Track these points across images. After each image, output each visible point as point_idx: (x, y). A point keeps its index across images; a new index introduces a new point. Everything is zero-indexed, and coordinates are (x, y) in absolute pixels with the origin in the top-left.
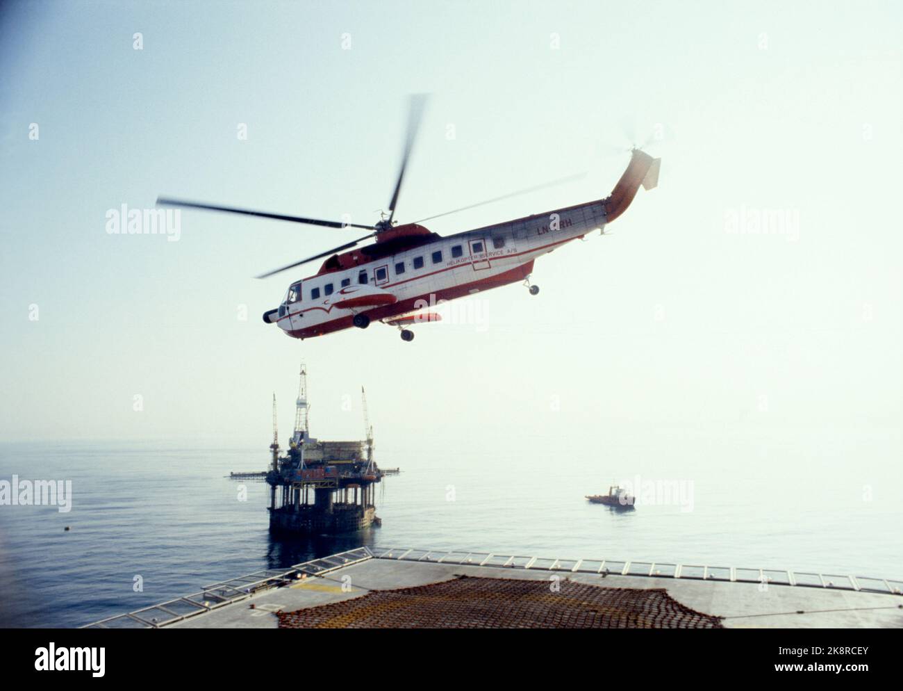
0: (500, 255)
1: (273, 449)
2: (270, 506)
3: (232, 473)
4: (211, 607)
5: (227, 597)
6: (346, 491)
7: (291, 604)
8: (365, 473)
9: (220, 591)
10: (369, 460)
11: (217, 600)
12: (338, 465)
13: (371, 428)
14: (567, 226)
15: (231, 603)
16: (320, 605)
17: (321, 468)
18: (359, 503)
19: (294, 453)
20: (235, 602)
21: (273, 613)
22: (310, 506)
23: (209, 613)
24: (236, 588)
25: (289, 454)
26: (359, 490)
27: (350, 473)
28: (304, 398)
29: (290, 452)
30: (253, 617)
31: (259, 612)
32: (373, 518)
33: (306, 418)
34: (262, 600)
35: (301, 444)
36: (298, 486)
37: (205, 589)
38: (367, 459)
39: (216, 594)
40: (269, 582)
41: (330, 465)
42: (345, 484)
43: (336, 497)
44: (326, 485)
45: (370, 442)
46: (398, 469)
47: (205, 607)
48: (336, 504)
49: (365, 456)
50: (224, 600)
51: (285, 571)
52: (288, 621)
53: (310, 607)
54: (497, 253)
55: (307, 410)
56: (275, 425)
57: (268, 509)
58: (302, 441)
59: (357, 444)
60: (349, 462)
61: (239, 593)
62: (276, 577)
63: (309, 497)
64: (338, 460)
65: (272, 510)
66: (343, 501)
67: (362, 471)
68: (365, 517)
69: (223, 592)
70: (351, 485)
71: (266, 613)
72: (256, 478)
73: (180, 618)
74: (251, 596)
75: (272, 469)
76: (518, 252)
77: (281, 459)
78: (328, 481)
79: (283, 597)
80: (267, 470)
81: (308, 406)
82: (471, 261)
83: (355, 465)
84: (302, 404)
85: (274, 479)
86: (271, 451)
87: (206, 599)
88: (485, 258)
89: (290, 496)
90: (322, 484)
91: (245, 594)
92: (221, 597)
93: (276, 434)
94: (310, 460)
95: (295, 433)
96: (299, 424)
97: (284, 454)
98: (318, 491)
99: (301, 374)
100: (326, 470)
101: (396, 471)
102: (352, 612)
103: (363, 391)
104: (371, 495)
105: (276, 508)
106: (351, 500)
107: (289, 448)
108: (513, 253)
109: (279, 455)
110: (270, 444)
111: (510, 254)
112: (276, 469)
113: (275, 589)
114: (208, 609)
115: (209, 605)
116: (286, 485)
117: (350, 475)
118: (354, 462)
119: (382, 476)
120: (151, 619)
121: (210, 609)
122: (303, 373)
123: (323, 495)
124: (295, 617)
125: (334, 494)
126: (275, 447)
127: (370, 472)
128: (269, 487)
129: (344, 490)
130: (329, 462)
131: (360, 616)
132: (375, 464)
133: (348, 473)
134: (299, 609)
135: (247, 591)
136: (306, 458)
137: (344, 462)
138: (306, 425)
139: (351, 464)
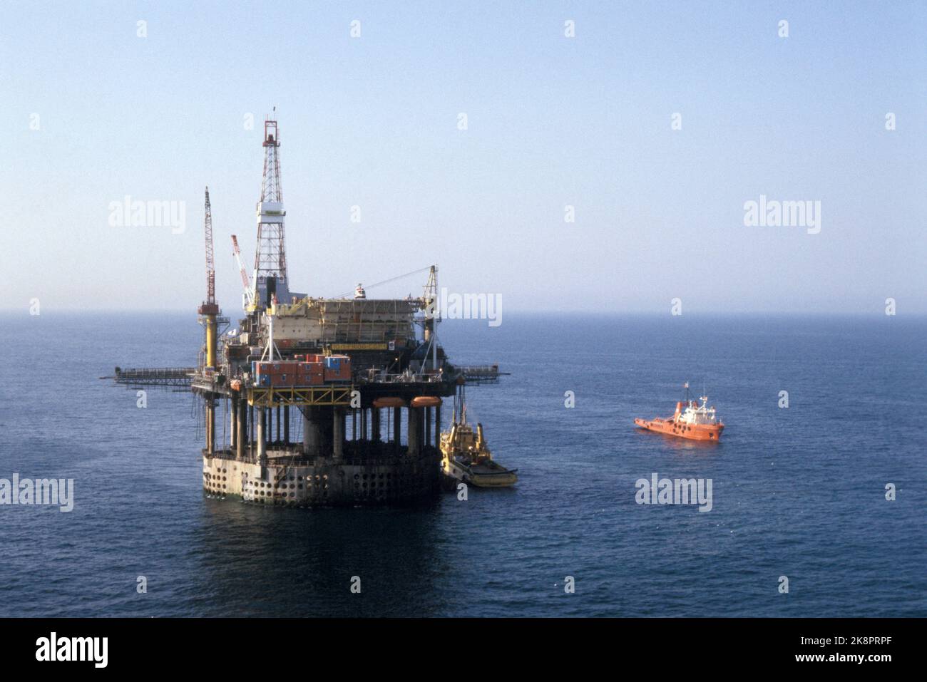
3: (118, 369)
6: (375, 414)
8: (416, 373)
10: (428, 343)
12: (355, 353)
18: (404, 439)
26: (405, 411)
27: (384, 373)
28: (276, 200)
33: (281, 247)
35: (270, 306)
38: (422, 342)
43: (351, 429)
44: (328, 398)
45: (430, 302)
46: (496, 367)
48: (353, 444)
49: (419, 335)
55: (284, 229)
56: (209, 261)
58: (272, 298)
59: (403, 308)
60: (383, 347)
63: (291, 423)
64: (356, 342)
66: (370, 437)
67: (410, 370)
70: (386, 401)
72: (170, 382)
77: (227, 340)
78: (331, 389)
81: (285, 220)
83: (395, 354)
84: (270, 214)
90: (317, 395)
93: (212, 281)
94: (289, 341)
96: (266, 261)
98: (307, 414)
99: (266, 144)
100: (328, 365)
101: (492, 375)
104: (433, 427)
106: (386, 435)
109: (223, 331)
117: (384, 377)
118: (392, 348)
119: (460, 379)
122: (271, 142)
123: (323, 421)
125: (349, 421)
126: (211, 312)
127: (430, 372)
129: (370, 412)
130: (335, 347)
132: (441, 351)
133: (379, 372)
136: (280, 337)
137: (368, 347)
138: (281, 263)
139: (387, 351)
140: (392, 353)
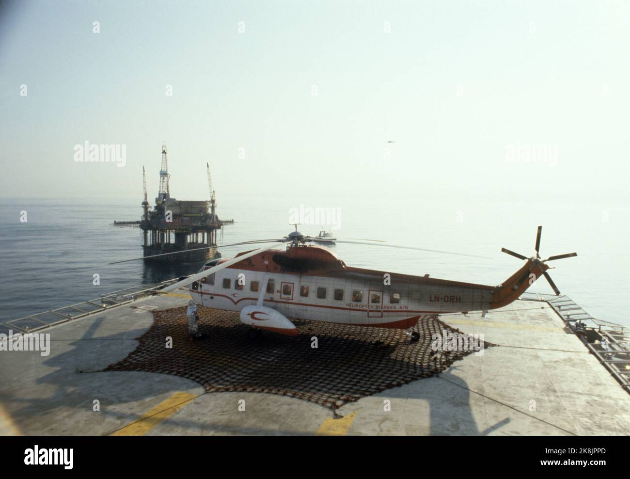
0: (394, 310)
1: (144, 206)
2: (143, 244)
3: (115, 222)
4: (108, 307)
5: (118, 301)
6: (197, 235)
7: (162, 306)
8: (209, 222)
9: (113, 298)
10: (212, 214)
11: (111, 303)
12: (190, 217)
13: (214, 192)
14: (456, 302)
15: (121, 305)
16: (181, 306)
17: (179, 219)
18: (206, 242)
19: (160, 208)
20: (124, 304)
21: (149, 311)
22: (172, 244)
23: (106, 311)
24: (124, 296)
25: (155, 209)
26: (206, 234)
27: (199, 223)
28: (165, 170)
29: (156, 208)
30: (138, 314)
31: (140, 310)
32: (215, 252)
33: (167, 184)
34: (141, 304)
35: (164, 202)
36: (163, 231)
37: (102, 296)
38: (211, 213)
39: (111, 300)
40: (146, 292)
41: (186, 217)
42: (196, 230)
43: (189, 239)
44: (183, 230)
45: (213, 201)
46: (233, 220)
47: (103, 307)
48: (190, 243)
49: (210, 211)
50: (116, 303)
51: (157, 285)
52: (160, 316)
53: (175, 307)
54: (391, 307)
55: (168, 179)
56: (145, 188)
57: (142, 246)
58: (165, 200)
59: (204, 203)
60: (199, 215)
61: (126, 299)
62: (151, 289)
63: (171, 238)
64: (191, 213)
65: (145, 247)
66: (195, 241)
67: (207, 222)
68: (210, 252)
69: (114, 298)
70: (200, 230)
71: (145, 311)
72: (132, 225)
73: (87, 314)
74: (134, 301)
75: (144, 219)
76: (409, 309)
77: (150, 212)
78: (184, 228)
79: (156, 301)
80: (140, 219)
81: (168, 176)
82: (367, 309)
84: (164, 174)
85: (145, 225)
86: (142, 207)
87: (103, 302)
88: (380, 309)
89: (157, 238)
90: (180, 229)
91: (130, 300)
92: (114, 301)
93: (146, 195)
95: (160, 194)
96: (162, 188)
97: (152, 210)
98: (177, 235)
99: (163, 153)
100: (182, 220)
101: (232, 222)
102: (202, 311)
103: (208, 166)
104: (214, 238)
105: (147, 245)
106: (200, 240)
107: (156, 205)
108: (404, 309)
109: (149, 210)
110: (142, 202)
111: (401, 310)
112: (146, 219)
113: (151, 297)
114: (105, 309)
115: (106, 306)
116: (154, 230)
117: (199, 224)
118: (202, 215)
119: (222, 225)
120: (67, 315)
121: (107, 309)
122: (164, 152)
123: (180, 237)
124: (165, 314)
125: (188, 237)
126: (145, 204)
127: (213, 222)
128: (142, 231)
129: (195, 234)
130: (185, 215)
131: (208, 313)
132: (217, 216)
133: (198, 223)
134: (167, 309)
135: (131, 298)
137: (195, 215)
138: (167, 189)
139: (200, 216)
140: (202, 217)
